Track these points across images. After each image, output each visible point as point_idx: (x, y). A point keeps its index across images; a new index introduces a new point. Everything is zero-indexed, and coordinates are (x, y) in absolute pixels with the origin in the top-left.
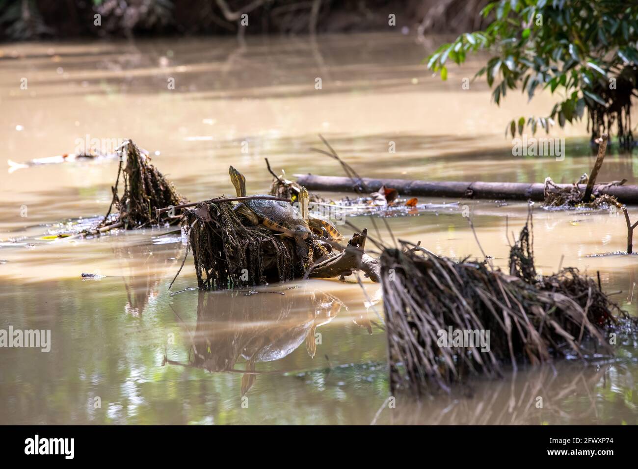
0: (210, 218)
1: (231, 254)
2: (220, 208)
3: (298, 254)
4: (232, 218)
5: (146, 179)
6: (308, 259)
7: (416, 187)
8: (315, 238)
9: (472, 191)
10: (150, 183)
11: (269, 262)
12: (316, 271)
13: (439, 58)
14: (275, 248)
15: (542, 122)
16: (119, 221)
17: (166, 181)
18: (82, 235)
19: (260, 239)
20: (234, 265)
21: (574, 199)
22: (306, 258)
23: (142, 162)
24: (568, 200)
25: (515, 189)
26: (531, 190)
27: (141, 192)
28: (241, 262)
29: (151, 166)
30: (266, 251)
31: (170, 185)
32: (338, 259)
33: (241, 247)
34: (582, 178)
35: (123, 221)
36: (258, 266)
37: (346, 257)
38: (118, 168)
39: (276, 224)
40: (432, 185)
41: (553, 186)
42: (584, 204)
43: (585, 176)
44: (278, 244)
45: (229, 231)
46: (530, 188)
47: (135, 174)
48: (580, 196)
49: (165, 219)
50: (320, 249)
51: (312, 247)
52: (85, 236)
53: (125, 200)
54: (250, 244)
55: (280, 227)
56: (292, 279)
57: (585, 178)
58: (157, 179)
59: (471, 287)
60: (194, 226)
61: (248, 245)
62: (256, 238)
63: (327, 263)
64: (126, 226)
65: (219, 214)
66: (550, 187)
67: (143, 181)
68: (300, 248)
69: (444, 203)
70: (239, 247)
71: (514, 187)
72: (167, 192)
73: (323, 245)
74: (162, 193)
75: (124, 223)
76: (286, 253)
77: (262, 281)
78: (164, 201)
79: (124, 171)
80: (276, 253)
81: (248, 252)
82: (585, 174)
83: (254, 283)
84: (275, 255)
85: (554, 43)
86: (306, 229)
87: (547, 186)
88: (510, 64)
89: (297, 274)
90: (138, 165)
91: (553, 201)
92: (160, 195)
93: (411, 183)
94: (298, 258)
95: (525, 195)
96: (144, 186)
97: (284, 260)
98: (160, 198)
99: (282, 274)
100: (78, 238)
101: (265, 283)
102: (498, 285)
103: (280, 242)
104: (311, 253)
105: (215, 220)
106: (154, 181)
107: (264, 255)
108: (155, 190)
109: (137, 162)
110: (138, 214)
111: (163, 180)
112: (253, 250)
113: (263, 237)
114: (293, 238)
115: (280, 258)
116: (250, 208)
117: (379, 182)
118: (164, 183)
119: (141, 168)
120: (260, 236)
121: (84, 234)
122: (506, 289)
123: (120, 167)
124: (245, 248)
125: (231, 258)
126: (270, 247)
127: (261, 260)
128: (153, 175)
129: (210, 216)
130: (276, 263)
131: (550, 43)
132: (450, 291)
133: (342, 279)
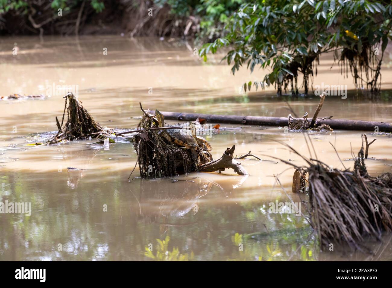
0: (148, 139)
1: (160, 159)
2: (153, 133)
3: (193, 158)
4: (159, 138)
5: (79, 113)
6: (198, 161)
7: (214, 118)
8: (201, 150)
9: (246, 121)
10: (81, 115)
11: (179, 163)
12: (203, 168)
14: (182, 155)
15: (261, 84)
16: (65, 135)
17: (89, 114)
18: (48, 143)
19: (174, 150)
20: (161, 165)
21: (305, 126)
22: (196, 161)
23: (77, 104)
24: (302, 127)
25: (270, 120)
26: (279, 121)
27: (77, 120)
28: (165, 163)
29: (82, 106)
30: (177, 157)
31: (91, 117)
32: (217, 162)
33: (165, 154)
34: (305, 115)
35: (67, 136)
36: (174, 165)
37: (222, 161)
38: (64, 107)
39: (181, 142)
40: (223, 117)
41: (293, 119)
42: (312, 129)
43: (306, 114)
44: (183, 153)
45: (158, 146)
46: (278, 119)
47: (74, 111)
48: (308, 124)
49: (89, 135)
50: (204, 156)
51: (199, 154)
52: (50, 144)
53: (68, 124)
54: (169, 153)
55: (184, 144)
56: (190, 173)
57: (307, 115)
58: (85, 113)
59: (353, 187)
60: (140, 143)
61: (168, 154)
62: (172, 150)
63: (210, 163)
64: (70, 138)
65: (153, 137)
66: (291, 119)
67: (78, 114)
68: (194, 155)
69: (232, 127)
70: (164, 155)
71: (269, 119)
72: (90, 120)
73: (205, 153)
74: (87, 120)
75: (68, 136)
76: (187, 158)
77: (176, 174)
78: (88, 125)
79: (68, 109)
80: (183, 158)
81: (168, 157)
82: (307, 113)
83: (171, 175)
84: (182, 159)
85: (263, 44)
86: (196, 144)
87: (289, 119)
88: (240, 54)
89: (193, 169)
90: (75, 105)
91: (294, 127)
92: (86, 122)
93: (210, 116)
94: (193, 161)
95: (276, 124)
96: (78, 117)
97: (186, 162)
98: (86, 123)
99: (186, 170)
100: (46, 145)
101: (177, 175)
102: (363, 185)
103: (184, 152)
104: (199, 158)
105: (150, 140)
106: (83, 114)
107: (176, 159)
108: (84, 119)
109: (75, 104)
110: (75, 132)
111: (88, 114)
112: (171, 156)
113: (176, 149)
114: (190, 149)
115: (185, 161)
116: (167, 133)
117: (192, 115)
118: (88, 115)
119: (77, 107)
120: (174, 149)
121: (49, 143)
123: (66, 107)
124: (166, 155)
125: (159, 160)
126: (179, 155)
127: (175, 162)
128: (82, 111)
129: (148, 138)
130: (182, 164)
131: (261, 43)
132: (344, 189)
133: (220, 173)
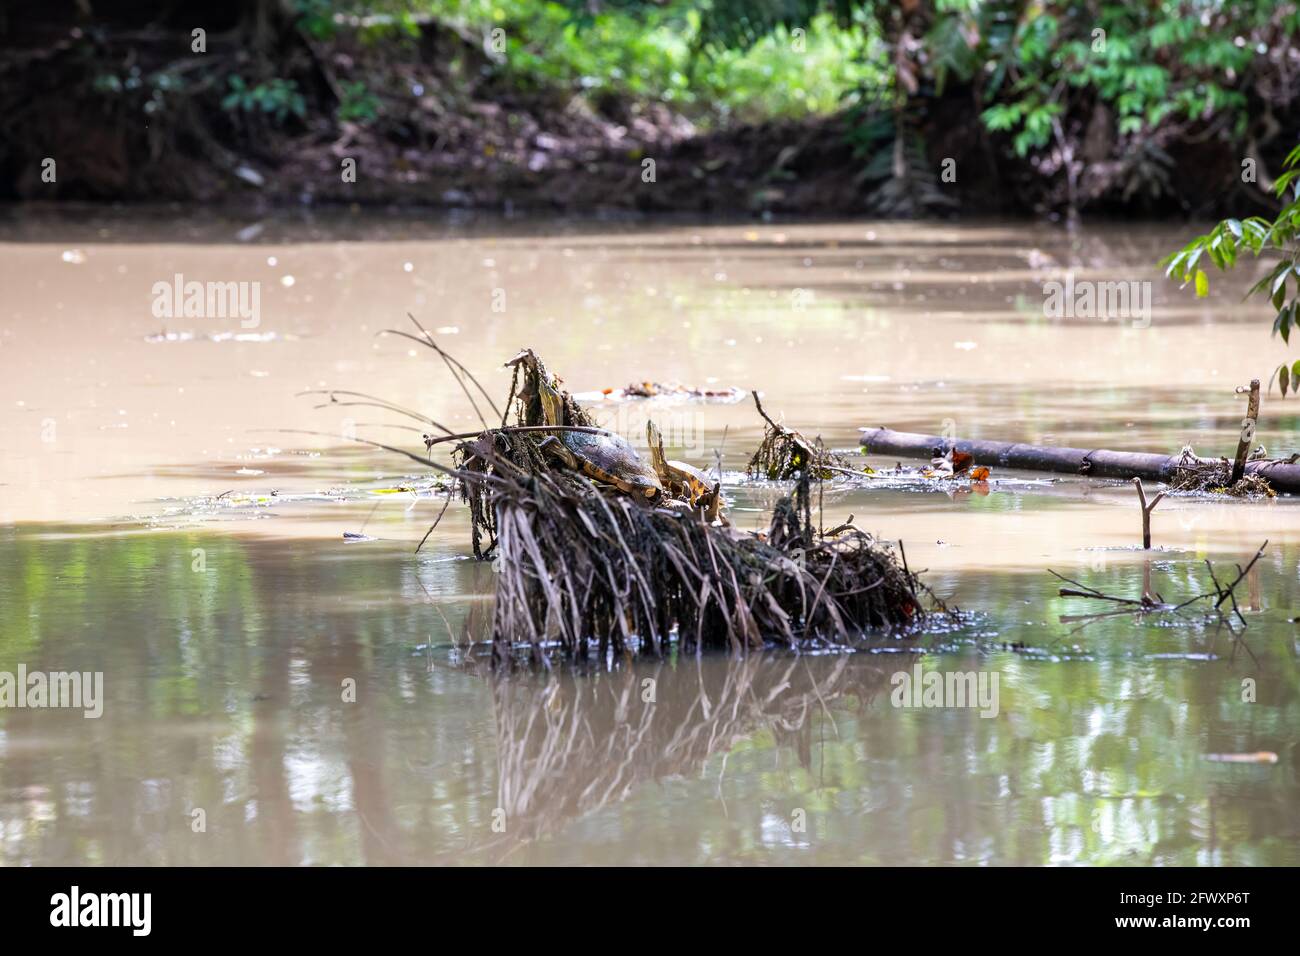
4: (532, 457)
7: (1016, 454)
9: (1089, 463)
13: (1185, 262)
21: (1215, 481)
24: (1206, 482)
25: (1148, 462)
29: (564, 392)
38: (510, 391)
39: (601, 471)
40: (1039, 453)
41: (1193, 459)
42: (1224, 489)
46: (1167, 461)
47: (534, 403)
55: (608, 476)
65: (508, 449)
66: (1188, 460)
79: (518, 397)
87: (1185, 460)
91: (1182, 482)
95: (1160, 473)
111: (581, 416)
116: (565, 444)
117: (947, 441)
122: (716, 547)
123: (513, 390)
128: (566, 406)
129: (495, 452)
